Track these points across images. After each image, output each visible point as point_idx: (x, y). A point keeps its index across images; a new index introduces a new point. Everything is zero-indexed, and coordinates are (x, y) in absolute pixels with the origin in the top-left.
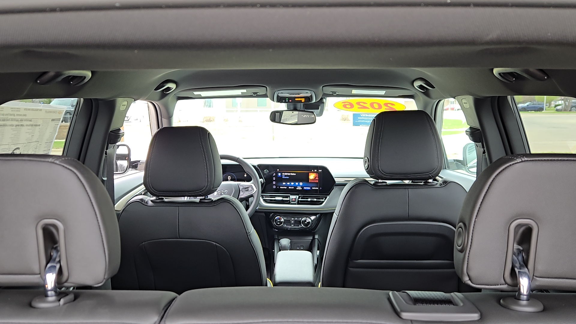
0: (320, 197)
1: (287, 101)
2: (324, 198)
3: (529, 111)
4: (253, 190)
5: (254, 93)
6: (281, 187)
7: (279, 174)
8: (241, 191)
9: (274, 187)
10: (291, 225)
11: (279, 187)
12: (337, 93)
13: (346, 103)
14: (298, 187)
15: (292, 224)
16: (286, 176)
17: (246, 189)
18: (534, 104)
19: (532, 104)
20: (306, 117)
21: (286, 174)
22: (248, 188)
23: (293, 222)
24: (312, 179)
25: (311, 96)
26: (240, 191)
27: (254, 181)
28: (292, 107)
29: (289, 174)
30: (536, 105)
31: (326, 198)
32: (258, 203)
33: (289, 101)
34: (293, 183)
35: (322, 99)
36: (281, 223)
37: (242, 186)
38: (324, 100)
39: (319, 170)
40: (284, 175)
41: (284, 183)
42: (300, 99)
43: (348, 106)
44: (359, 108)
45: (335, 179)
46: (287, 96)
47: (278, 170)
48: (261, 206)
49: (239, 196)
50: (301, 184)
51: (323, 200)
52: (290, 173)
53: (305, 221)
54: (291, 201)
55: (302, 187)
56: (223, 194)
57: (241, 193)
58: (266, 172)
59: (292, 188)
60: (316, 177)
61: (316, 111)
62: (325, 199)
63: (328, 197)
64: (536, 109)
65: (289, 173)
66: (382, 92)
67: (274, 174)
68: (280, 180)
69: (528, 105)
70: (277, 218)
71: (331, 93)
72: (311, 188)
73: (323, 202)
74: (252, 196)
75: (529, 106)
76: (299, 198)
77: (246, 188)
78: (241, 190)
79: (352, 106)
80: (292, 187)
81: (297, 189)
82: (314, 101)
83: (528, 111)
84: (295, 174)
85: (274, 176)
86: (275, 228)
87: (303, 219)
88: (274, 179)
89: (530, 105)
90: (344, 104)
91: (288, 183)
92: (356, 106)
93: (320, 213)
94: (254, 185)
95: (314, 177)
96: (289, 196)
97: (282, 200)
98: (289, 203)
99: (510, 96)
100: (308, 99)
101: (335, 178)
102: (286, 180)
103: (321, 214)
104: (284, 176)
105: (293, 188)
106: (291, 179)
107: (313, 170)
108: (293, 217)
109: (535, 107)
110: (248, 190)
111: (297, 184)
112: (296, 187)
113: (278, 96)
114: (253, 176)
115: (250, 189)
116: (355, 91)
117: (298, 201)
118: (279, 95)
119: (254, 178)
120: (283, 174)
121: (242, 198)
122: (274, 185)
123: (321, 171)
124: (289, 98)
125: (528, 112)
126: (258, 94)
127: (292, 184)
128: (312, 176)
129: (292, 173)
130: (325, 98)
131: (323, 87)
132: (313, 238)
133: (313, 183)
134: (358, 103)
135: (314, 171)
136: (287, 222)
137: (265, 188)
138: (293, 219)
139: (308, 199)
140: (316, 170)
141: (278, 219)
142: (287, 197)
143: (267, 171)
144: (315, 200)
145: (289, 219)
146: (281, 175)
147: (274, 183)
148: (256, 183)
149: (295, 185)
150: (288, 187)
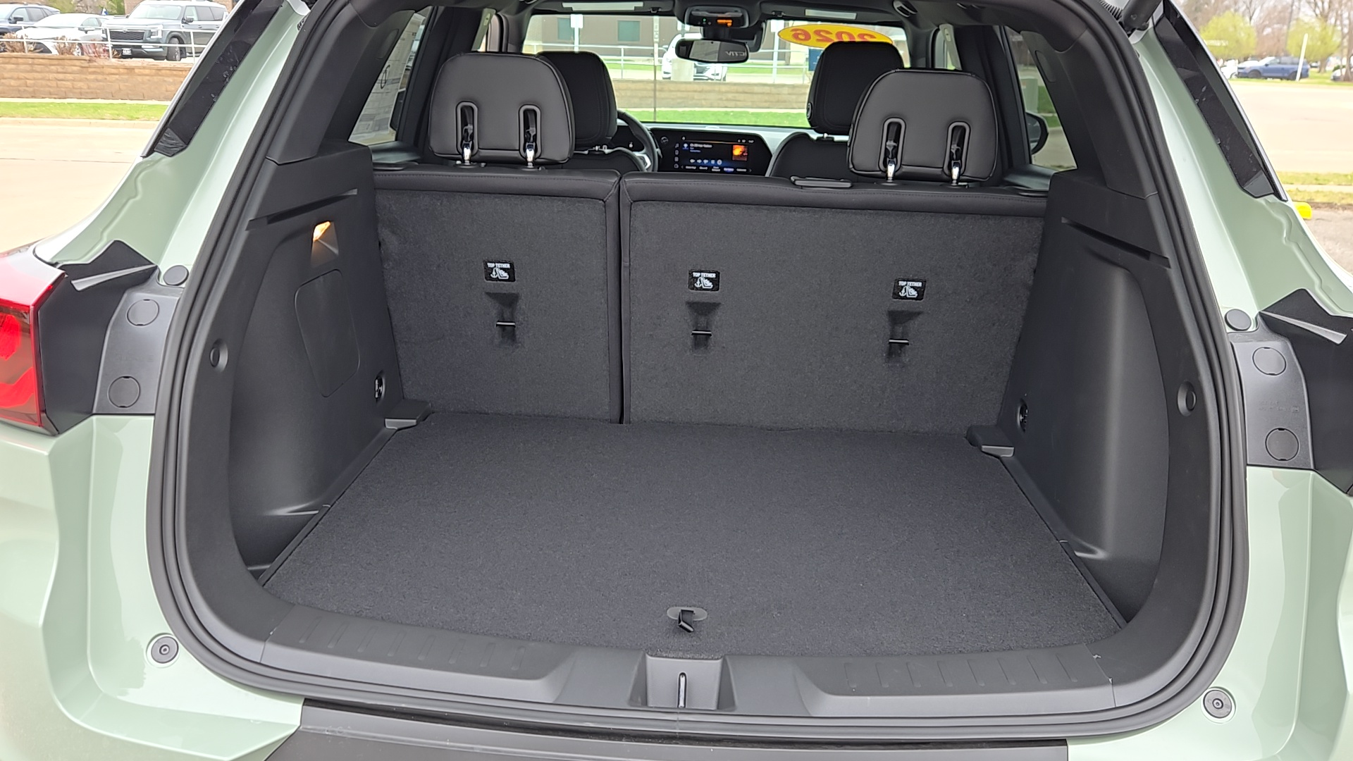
1: (704, 23)
3: (1269, 79)
4: (646, 164)
5: (654, 9)
6: (687, 167)
7: (686, 145)
9: (677, 166)
11: (685, 166)
12: (783, 14)
13: (798, 32)
14: (714, 167)
16: (695, 148)
18: (1282, 61)
19: (1278, 61)
20: (733, 55)
21: (696, 145)
24: (738, 155)
25: (743, 17)
27: (649, 152)
28: (710, 34)
29: (701, 146)
30: (1285, 64)
33: (707, 24)
35: (759, 23)
38: (764, 25)
39: (750, 141)
40: (692, 147)
41: (692, 161)
42: (724, 21)
43: (801, 37)
44: (818, 40)
46: (705, 15)
47: (684, 138)
50: (719, 162)
52: (703, 144)
55: (721, 168)
58: (664, 141)
60: (744, 152)
61: (749, 44)
64: (1286, 75)
65: (701, 144)
66: (852, 16)
68: (686, 155)
69: (1267, 65)
71: (774, 13)
72: (735, 169)
75: (1270, 66)
79: (808, 37)
82: (747, 25)
83: (1266, 78)
84: (710, 146)
85: (677, 149)
88: (677, 153)
89: (1271, 64)
90: (793, 33)
91: (699, 161)
92: (814, 37)
94: (648, 156)
95: (740, 151)
99: (998, 26)
100: (738, 21)
102: (696, 157)
105: (706, 168)
106: (704, 154)
107: (739, 141)
109: (1283, 69)
111: (713, 162)
112: (710, 168)
113: (691, 14)
114: (646, 143)
116: (810, 12)
118: (693, 12)
119: (647, 146)
120: (692, 145)
122: (677, 162)
123: (752, 142)
124: (708, 19)
125: (1265, 80)
126: (660, 10)
127: (706, 161)
128: (737, 151)
129: (706, 144)
130: (764, 22)
131: (760, 3)
133: (738, 162)
134: (817, 32)
135: (741, 142)
137: (665, 165)
140: (744, 141)
143: (665, 139)
146: (689, 146)
147: (677, 159)
148: (651, 154)
149: (709, 165)
150: (698, 166)
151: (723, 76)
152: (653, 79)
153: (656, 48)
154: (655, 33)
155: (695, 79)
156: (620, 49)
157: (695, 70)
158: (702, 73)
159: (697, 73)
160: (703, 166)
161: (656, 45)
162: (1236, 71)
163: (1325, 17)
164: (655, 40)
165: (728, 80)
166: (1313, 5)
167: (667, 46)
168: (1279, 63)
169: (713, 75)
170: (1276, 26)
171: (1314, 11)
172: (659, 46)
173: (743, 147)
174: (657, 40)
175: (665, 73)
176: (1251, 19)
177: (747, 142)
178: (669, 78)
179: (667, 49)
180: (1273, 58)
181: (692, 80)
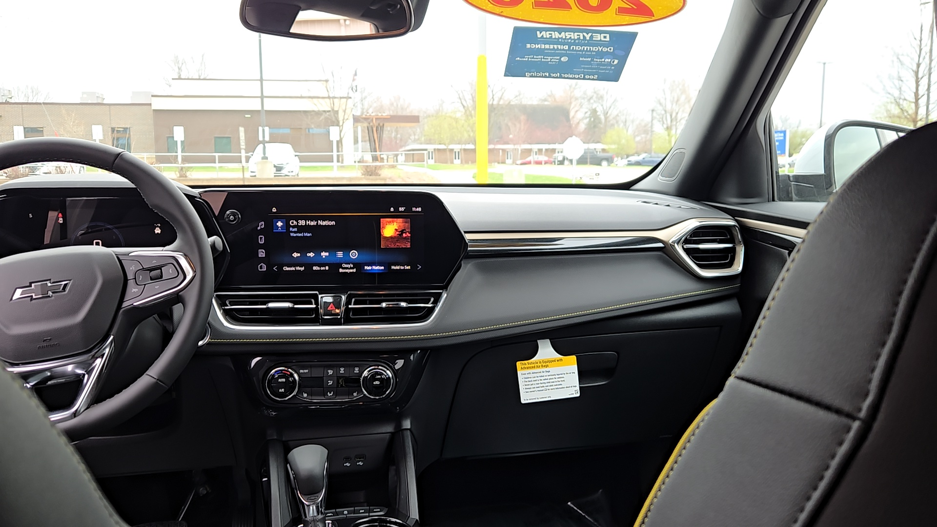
0: (416, 295)
2: (432, 299)
4: (181, 277)
6: (286, 269)
7: (280, 224)
8: (131, 283)
9: (263, 267)
10: (325, 394)
11: (280, 267)
14: (343, 266)
15: (330, 389)
16: (301, 229)
17: (155, 272)
19: (650, 156)
21: (302, 223)
22: (159, 268)
23: (330, 383)
24: (391, 237)
26: (126, 280)
27: (186, 242)
29: (313, 223)
31: (438, 297)
32: (201, 324)
34: (327, 254)
36: (290, 386)
37: (138, 259)
39: (414, 209)
40: (294, 227)
41: (295, 255)
45: (468, 237)
47: (274, 209)
48: (217, 333)
49: (121, 301)
50: (354, 254)
51: (430, 305)
52: (316, 219)
53: (373, 377)
54: (321, 311)
55: (358, 265)
56: (50, 293)
57: (133, 289)
58: (232, 218)
59: (323, 268)
60: (402, 232)
62: (436, 302)
63: (445, 296)
65: (312, 219)
67: (262, 225)
68: (282, 244)
69: (644, 158)
70: (276, 372)
72: (388, 265)
73: (431, 311)
74: (177, 298)
76: (348, 302)
77: (151, 270)
78: (130, 276)
80: (324, 265)
81: (341, 270)
84: (333, 223)
85: (262, 232)
86: (268, 408)
87: (366, 373)
88: (260, 242)
91: (311, 255)
93: (422, 349)
94: (186, 256)
95: (396, 230)
96: (315, 297)
97: (293, 308)
98: (317, 320)
101: (466, 232)
102: (303, 245)
103: (424, 350)
104: (296, 229)
105: (327, 268)
106: (320, 239)
107: (393, 209)
108: (330, 367)
110: (161, 277)
111: (340, 254)
112: (335, 266)
114: (180, 225)
115: (168, 272)
117: (347, 310)
119: (183, 232)
120: (290, 222)
121: (136, 308)
122: (262, 260)
123: (420, 209)
127: (324, 257)
128: (389, 230)
129: (324, 219)
132: (395, 428)
133: (392, 252)
135: (396, 210)
136: (312, 384)
138: (330, 372)
139: (380, 302)
140: (402, 209)
141: (280, 377)
142: (306, 299)
143: (233, 214)
144: (403, 304)
145: (317, 373)
146: (287, 226)
147: (262, 254)
148: (194, 250)
149: (332, 260)
150: (309, 266)
151: (297, 173)
152: (242, 177)
153: (243, 154)
154: (241, 141)
155: (275, 176)
156: (215, 156)
157: (275, 169)
158: (280, 171)
159: (276, 171)
160: (320, 265)
161: (243, 152)
162: (626, 163)
163: (668, 129)
164: (242, 147)
165: (300, 176)
166: (662, 123)
167: (252, 153)
168: (651, 157)
169: (289, 172)
170: (643, 136)
171: (663, 126)
172: (246, 153)
173: (400, 220)
174: (244, 147)
175: (252, 172)
176: (627, 131)
177: (408, 210)
178: (255, 176)
179: (252, 155)
180: (646, 154)
181: (272, 176)
